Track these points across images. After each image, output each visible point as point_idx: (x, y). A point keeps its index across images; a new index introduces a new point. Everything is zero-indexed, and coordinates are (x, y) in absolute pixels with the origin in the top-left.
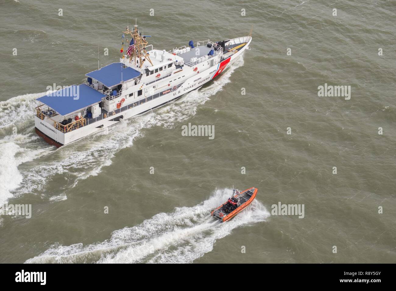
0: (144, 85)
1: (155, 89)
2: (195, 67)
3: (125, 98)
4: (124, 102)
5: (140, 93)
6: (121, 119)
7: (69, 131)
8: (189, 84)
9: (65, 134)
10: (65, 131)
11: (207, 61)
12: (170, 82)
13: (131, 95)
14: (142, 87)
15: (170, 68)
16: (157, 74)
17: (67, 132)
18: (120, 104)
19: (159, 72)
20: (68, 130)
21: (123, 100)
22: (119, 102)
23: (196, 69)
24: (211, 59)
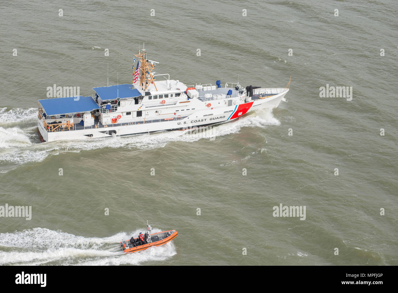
0: (143, 106)
1: (158, 114)
2: (208, 102)
3: (121, 114)
4: (120, 118)
5: (139, 114)
6: (114, 134)
7: (54, 131)
8: (197, 117)
9: (49, 133)
10: (50, 130)
11: (224, 100)
12: (176, 111)
13: (129, 113)
14: (140, 108)
15: (178, 97)
16: (161, 100)
17: (51, 131)
18: (116, 120)
19: (164, 99)
20: (52, 130)
21: (120, 117)
22: (115, 118)
23: (209, 105)
24: (230, 99)
